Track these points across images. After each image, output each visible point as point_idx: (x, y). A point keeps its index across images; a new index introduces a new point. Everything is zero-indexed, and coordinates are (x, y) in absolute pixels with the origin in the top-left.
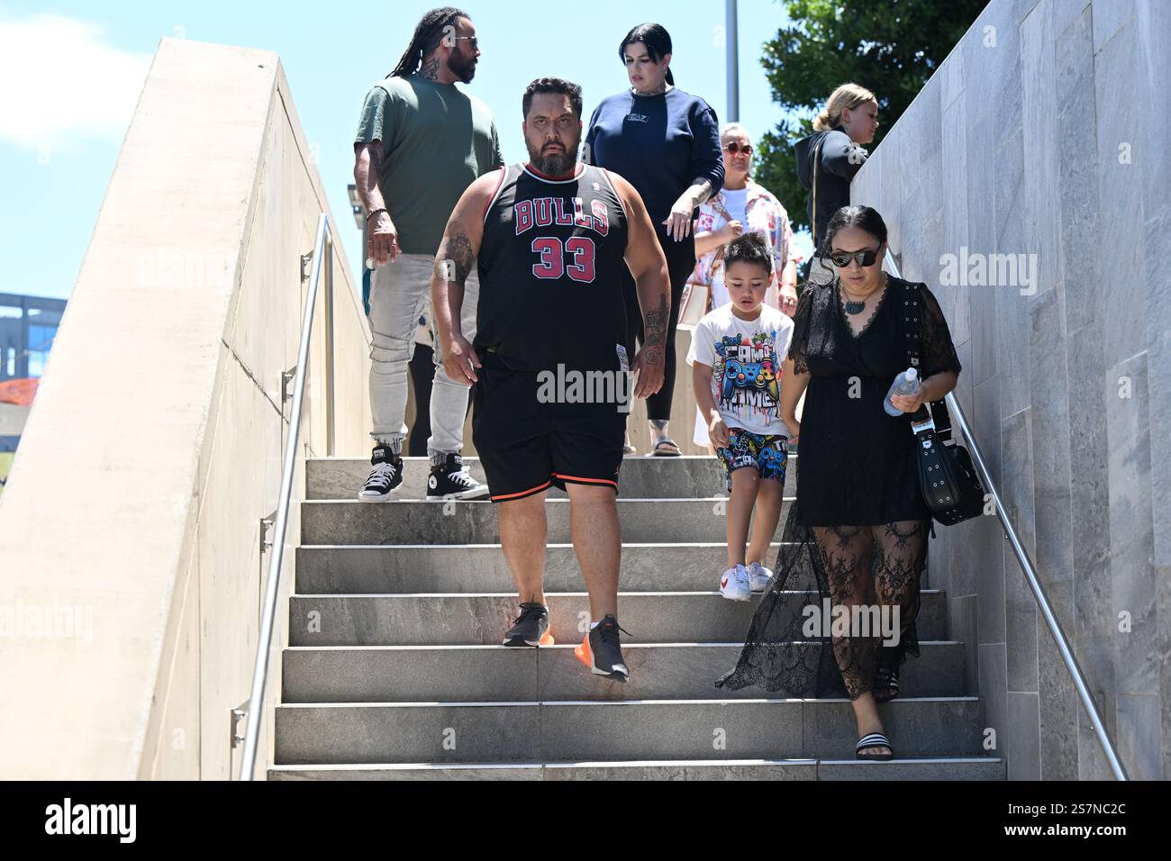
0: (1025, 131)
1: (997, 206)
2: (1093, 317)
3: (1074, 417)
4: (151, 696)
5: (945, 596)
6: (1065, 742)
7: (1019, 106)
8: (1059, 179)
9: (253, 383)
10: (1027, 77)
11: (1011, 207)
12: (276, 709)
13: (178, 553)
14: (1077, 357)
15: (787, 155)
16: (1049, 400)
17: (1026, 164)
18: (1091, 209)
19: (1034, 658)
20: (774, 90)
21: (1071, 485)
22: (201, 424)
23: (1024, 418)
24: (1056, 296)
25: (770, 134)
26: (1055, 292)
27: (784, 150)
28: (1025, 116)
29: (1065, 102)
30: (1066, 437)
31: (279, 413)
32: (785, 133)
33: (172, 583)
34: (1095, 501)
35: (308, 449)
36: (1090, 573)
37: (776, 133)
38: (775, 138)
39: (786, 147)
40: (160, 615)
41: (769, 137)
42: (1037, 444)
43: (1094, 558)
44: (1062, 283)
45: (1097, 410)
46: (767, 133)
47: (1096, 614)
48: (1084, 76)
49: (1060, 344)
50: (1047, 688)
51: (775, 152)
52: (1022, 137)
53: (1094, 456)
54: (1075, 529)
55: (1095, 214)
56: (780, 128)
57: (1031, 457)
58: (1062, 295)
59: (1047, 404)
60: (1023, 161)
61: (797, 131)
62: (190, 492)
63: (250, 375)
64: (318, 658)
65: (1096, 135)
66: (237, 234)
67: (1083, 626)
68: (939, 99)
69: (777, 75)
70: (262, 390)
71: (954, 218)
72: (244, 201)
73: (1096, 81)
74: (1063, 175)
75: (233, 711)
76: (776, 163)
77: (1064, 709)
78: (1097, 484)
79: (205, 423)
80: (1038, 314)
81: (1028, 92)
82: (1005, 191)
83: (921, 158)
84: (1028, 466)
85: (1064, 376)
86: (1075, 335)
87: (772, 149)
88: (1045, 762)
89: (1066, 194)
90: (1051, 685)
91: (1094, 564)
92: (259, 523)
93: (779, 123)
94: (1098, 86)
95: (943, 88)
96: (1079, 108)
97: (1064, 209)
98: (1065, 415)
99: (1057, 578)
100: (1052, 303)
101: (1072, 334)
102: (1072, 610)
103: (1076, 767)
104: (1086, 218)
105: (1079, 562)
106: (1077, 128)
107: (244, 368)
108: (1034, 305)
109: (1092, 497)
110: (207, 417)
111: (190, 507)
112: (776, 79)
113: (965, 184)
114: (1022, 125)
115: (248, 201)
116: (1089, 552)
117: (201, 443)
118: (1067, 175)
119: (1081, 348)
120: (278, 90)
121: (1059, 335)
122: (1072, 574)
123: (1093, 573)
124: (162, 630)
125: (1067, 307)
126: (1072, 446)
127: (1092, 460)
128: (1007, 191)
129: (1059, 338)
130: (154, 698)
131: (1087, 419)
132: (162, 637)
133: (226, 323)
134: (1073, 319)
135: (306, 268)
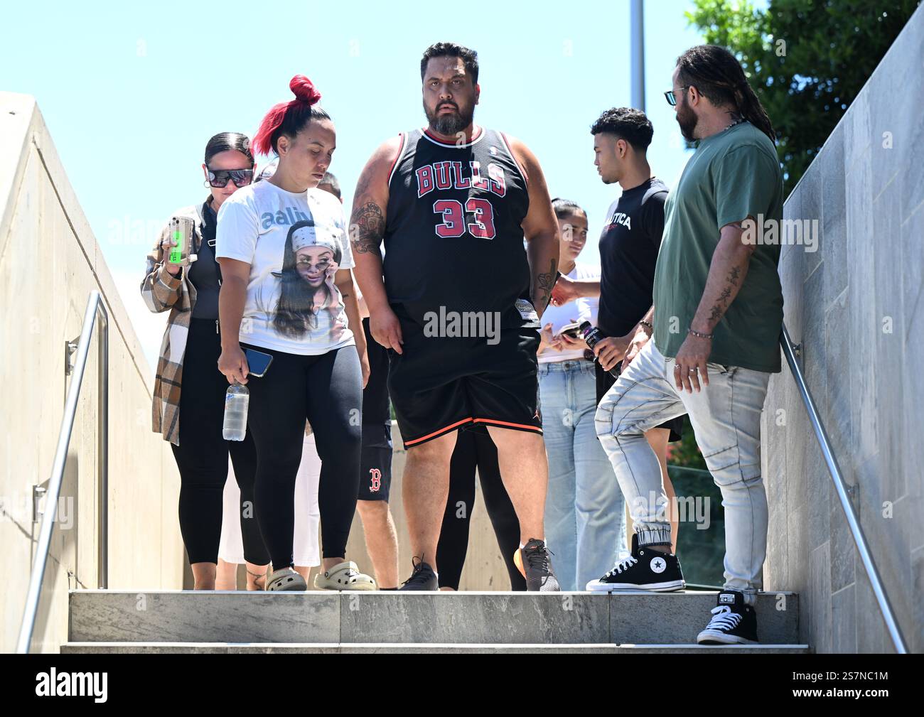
31: (27, 535)
35: (73, 579)
82: (914, 270)
83: (824, 227)
120: (34, 141)
135: (72, 358)
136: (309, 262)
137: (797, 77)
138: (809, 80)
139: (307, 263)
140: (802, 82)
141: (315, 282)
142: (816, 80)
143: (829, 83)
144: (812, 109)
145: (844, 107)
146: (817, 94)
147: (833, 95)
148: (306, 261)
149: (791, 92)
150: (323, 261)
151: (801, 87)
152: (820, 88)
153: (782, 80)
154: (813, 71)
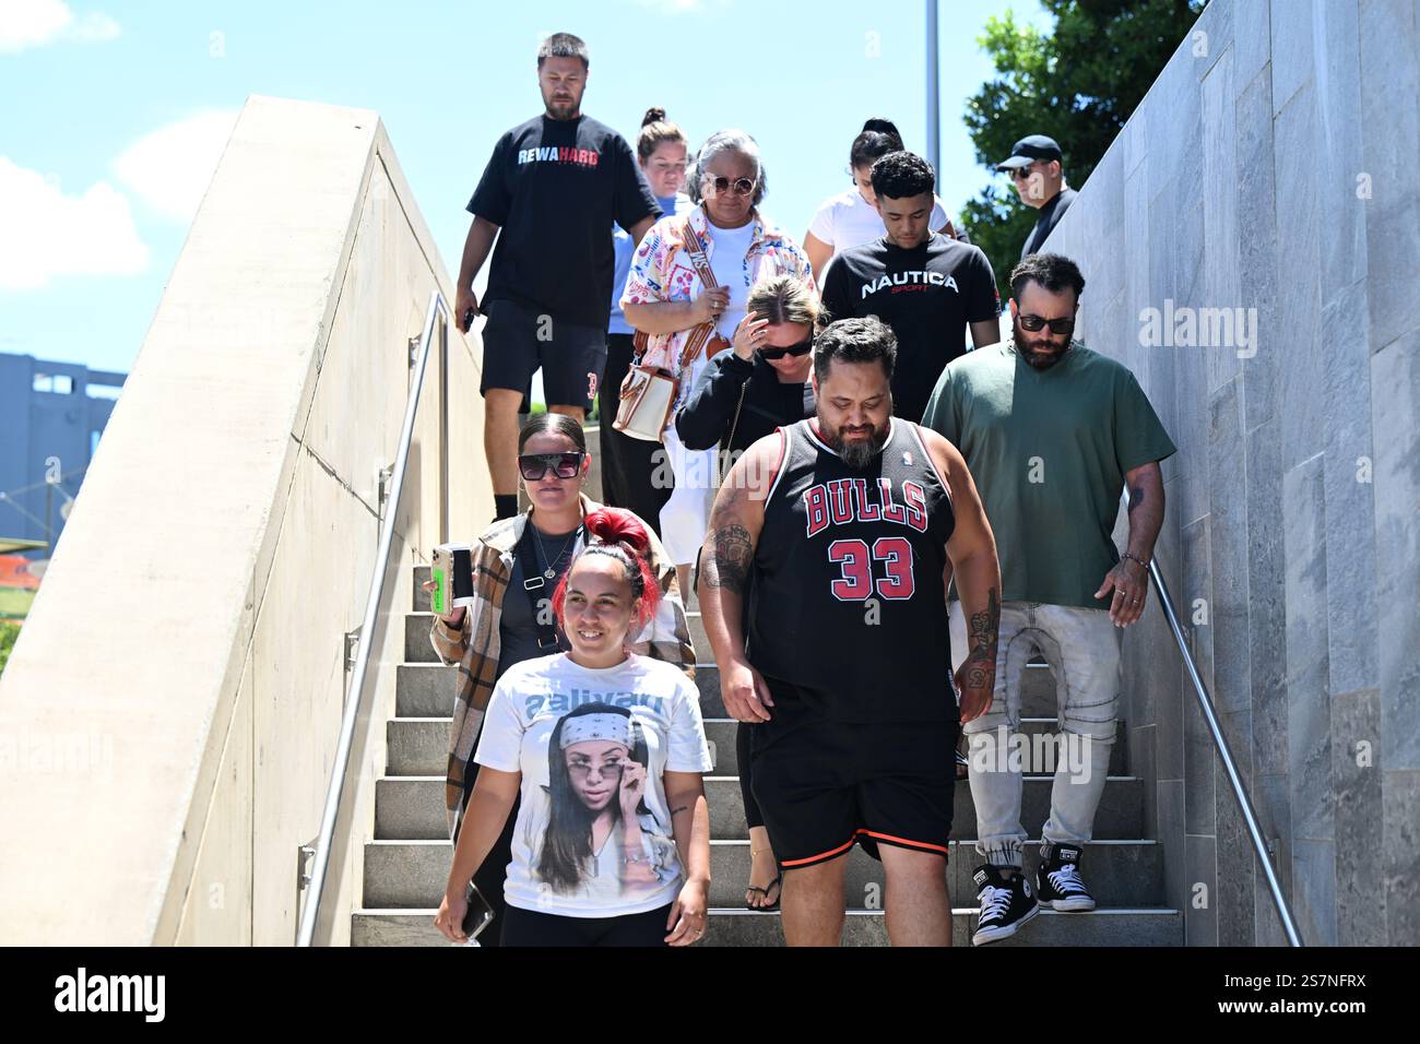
0: (1206, 202)
1: (1178, 287)
2: (1271, 412)
3: (1252, 525)
4: (181, 831)
5: (1124, 726)
6: (1242, 891)
7: (1200, 174)
8: (1239, 256)
9: (337, 482)
10: (1208, 140)
11: (1192, 288)
12: (366, 846)
13: (222, 672)
14: (1255, 458)
15: (993, 224)
16: (1228, 507)
17: (1206, 240)
18: (1270, 291)
19: (1212, 797)
20: (979, 151)
21: (1249, 603)
22: (259, 529)
23: (1203, 525)
24: (1235, 389)
25: (974, 201)
26: (1234, 385)
27: (989, 219)
28: (1206, 186)
29: (1245, 170)
30: (1244, 548)
31: (375, 514)
32: (991, 200)
33: (214, 706)
34: (1273, 621)
35: (417, 555)
36: (1267, 702)
37: (981, 200)
38: (979, 206)
39: (992, 215)
40: (197, 741)
41: (972, 205)
42: (1215, 556)
43: (1270, 686)
44: (1241, 374)
45: (1275, 518)
46: (971, 200)
47: (1273, 748)
48: (1264, 142)
49: (1238, 443)
50: (1224, 830)
51: (980, 221)
52: (1203, 209)
53: (1272, 570)
54: (1252, 652)
55: (1274, 298)
56: (985, 194)
57: (1210, 571)
58: (1242, 388)
59: (1226, 511)
60: (1204, 237)
61: (1004, 198)
62: (242, 604)
63: (333, 474)
64: (415, 790)
65: (1275, 208)
66: (316, 315)
67: (1260, 761)
68: (1122, 166)
69: (981, 135)
70: (349, 489)
71: (1136, 301)
72: (327, 279)
73: (1276, 149)
74: (1242, 253)
75: (300, 848)
76: (980, 234)
77: (1241, 856)
78: (1275, 602)
79: (264, 527)
80: (1217, 408)
81: (1209, 158)
82: (1186, 270)
83: (1104, 231)
84: (1206, 581)
85: (1243, 480)
86: (1254, 434)
87: (976, 218)
88: (1221, 914)
89: (1245, 274)
90: (1228, 828)
91: (1270, 693)
92: (343, 638)
93: (984, 189)
94: (1277, 154)
95: (1126, 153)
96: (1259, 178)
97: (1243, 291)
98: (1244, 524)
99: (1235, 708)
100: (1231, 397)
101: (1251, 432)
102: (1249, 744)
103: (1252, 920)
104: (1265, 301)
105: (1257, 689)
106: (1257, 199)
107: (323, 466)
108: (1214, 398)
109: (1270, 616)
110: (267, 520)
111: (242, 620)
112: (980, 139)
113: (1147, 261)
114: (1203, 196)
115: (332, 278)
116: (1266, 678)
117: (258, 549)
118: (1246, 253)
119: (1259, 448)
120: (378, 153)
121: (1238, 432)
122: (1249, 703)
123: (1270, 702)
124: (199, 758)
125: (1246, 402)
126: (1250, 559)
127: (1269, 574)
128: (1188, 270)
129: (1238, 437)
130: (184, 833)
131: (1265, 528)
132: (198, 765)
133: (297, 415)
134: (1252, 415)
135: (414, 353)
136: (588, 764)
137: (1079, 97)
138: (1090, 100)
139: (584, 766)
140: (1083, 102)
141: (597, 802)
142: (1097, 100)
143: (1109, 103)
144: (1093, 126)
145: (1121, 124)
146: (1097, 113)
147: (1112, 114)
148: (581, 763)
149: (1073, 111)
150: (610, 762)
151: (1083, 106)
152: (1100, 107)
153: (1065, 100)
154: (1094, 91)
